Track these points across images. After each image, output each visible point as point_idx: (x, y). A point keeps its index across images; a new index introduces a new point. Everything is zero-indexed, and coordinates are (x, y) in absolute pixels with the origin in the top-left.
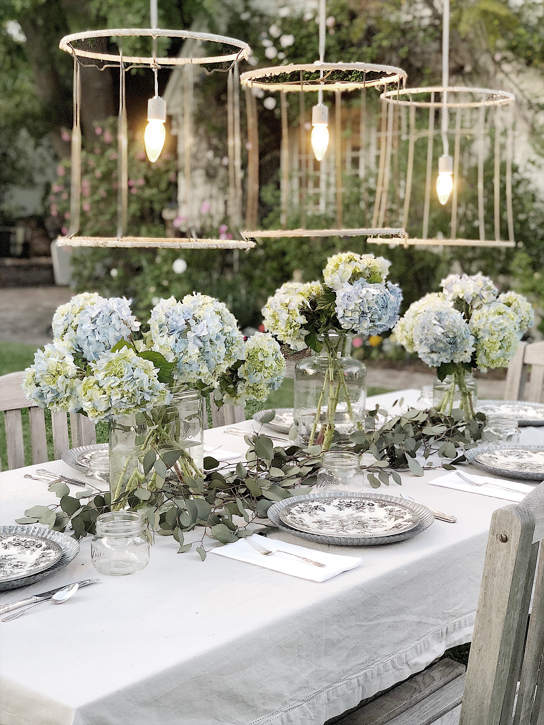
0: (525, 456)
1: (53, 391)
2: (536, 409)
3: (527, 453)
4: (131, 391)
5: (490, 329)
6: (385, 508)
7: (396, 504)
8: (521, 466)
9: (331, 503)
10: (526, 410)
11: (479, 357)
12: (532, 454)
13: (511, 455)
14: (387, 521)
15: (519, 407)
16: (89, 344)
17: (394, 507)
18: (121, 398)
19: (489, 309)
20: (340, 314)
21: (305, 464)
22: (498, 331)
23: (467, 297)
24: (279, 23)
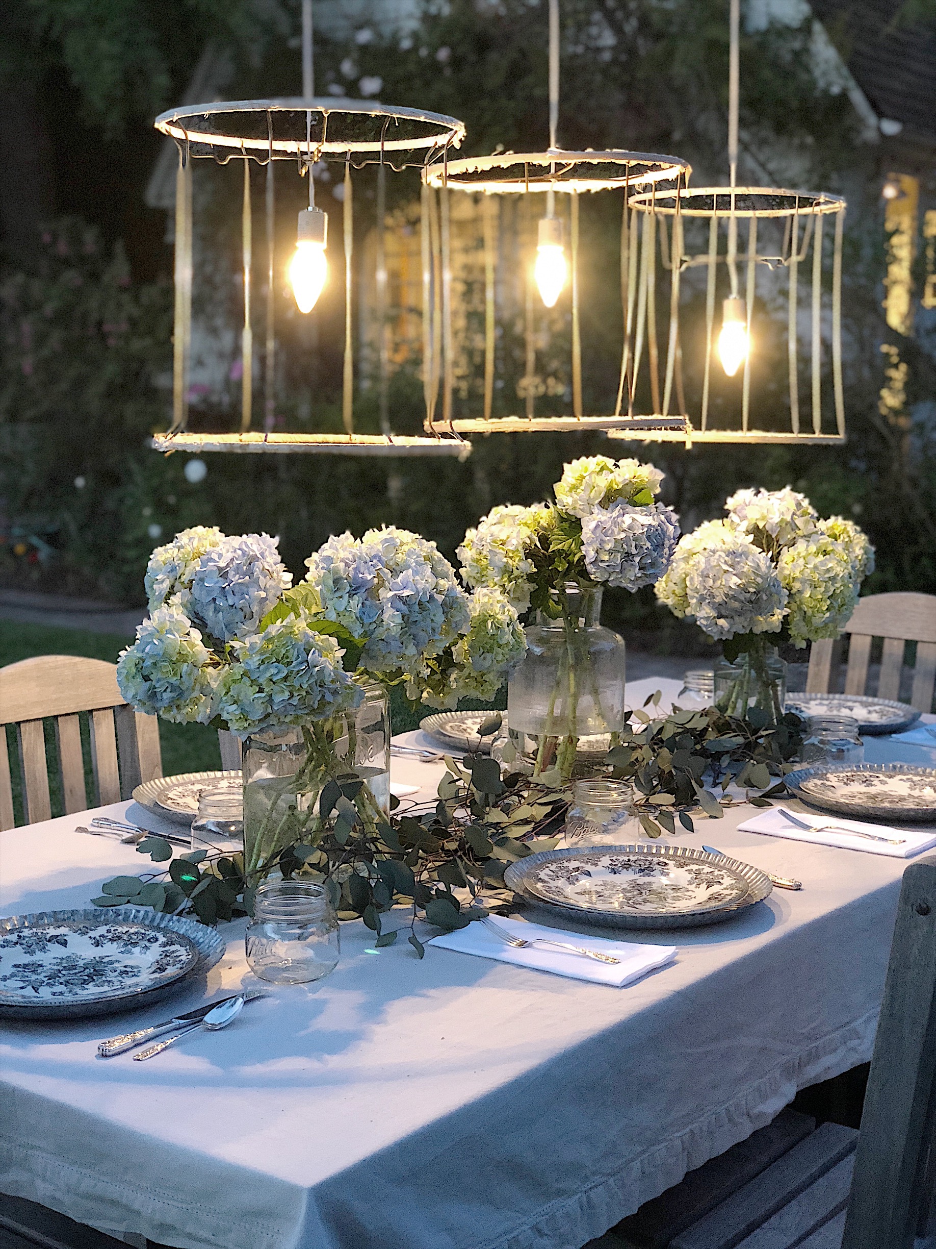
0: (876, 781)
1: (173, 688)
2: (866, 707)
3: (878, 777)
4: (305, 686)
5: (811, 578)
6: (686, 868)
7: (703, 862)
8: (874, 797)
9: (599, 863)
10: (851, 709)
11: (794, 623)
12: (887, 779)
13: (853, 781)
14: (694, 890)
15: (839, 704)
16: (217, 610)
17: (701, 867)
18: (289, 699)
19: (808, 546)
20: (591, 555)
21: (538, 801)
22: (826, 582)
23: (770, 526)
24: (355, 55)
